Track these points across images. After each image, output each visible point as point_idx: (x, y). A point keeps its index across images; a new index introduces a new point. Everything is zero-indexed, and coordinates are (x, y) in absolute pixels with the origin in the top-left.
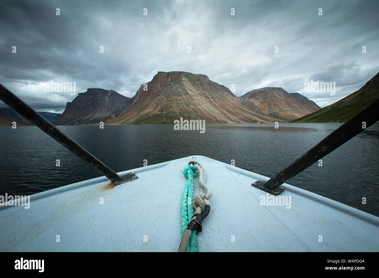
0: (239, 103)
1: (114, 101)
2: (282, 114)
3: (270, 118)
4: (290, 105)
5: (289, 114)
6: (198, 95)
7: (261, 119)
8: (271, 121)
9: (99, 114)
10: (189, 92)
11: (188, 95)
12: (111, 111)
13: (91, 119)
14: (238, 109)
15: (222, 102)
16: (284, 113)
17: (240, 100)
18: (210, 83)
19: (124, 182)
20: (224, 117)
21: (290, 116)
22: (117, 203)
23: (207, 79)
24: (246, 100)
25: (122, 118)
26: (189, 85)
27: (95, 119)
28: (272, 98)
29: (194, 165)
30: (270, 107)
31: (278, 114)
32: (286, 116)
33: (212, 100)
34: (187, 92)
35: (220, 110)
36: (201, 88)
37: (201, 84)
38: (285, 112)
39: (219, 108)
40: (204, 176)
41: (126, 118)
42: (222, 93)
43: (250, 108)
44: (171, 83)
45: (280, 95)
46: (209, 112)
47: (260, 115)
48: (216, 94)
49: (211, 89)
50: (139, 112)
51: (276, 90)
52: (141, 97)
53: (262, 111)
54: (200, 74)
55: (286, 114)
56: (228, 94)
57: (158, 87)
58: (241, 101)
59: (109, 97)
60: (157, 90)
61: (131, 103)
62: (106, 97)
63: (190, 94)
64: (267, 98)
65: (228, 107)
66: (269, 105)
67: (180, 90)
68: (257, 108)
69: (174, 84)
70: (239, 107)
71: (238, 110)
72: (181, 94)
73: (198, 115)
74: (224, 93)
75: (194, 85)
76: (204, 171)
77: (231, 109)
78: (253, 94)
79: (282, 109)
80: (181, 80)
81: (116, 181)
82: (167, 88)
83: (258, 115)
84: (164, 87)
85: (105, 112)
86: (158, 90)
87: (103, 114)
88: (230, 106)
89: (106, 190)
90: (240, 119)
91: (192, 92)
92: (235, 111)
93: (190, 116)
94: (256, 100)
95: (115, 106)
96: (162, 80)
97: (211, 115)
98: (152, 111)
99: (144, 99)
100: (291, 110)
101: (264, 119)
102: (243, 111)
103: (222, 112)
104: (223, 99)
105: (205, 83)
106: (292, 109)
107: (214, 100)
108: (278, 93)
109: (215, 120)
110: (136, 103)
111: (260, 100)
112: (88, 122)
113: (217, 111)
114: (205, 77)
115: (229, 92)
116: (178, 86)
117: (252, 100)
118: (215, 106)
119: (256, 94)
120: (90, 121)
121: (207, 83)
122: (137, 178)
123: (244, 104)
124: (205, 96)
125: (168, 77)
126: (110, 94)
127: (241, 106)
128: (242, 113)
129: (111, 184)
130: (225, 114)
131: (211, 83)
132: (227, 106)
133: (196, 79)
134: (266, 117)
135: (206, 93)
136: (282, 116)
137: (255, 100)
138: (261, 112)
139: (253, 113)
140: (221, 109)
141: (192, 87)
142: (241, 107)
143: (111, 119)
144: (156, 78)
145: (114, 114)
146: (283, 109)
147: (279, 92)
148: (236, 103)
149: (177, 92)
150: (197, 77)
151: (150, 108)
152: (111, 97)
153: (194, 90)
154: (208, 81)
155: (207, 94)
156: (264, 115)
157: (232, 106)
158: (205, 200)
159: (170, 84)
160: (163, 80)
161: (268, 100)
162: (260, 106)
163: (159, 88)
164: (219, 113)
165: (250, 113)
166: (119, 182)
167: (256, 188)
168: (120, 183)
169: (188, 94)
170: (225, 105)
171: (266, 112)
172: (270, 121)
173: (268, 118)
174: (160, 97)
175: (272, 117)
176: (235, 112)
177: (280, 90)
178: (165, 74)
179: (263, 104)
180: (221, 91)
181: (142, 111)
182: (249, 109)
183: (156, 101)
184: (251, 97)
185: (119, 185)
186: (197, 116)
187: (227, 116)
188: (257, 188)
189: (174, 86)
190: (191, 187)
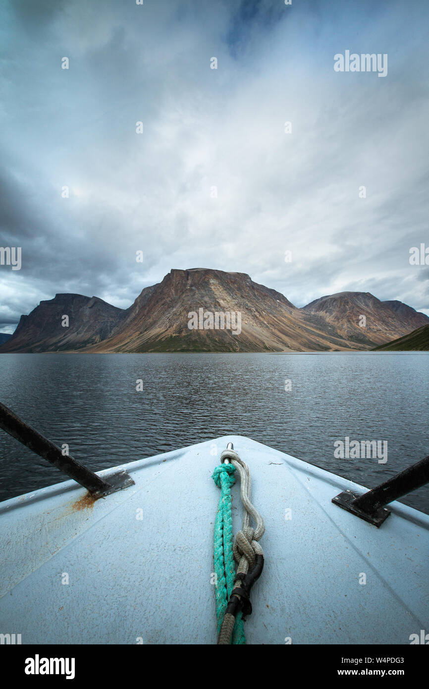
0: (300, 319)
1: (98, 313)
2: (371, 336)
3: (351, 342)
4: (384, 321)
5: (382, 337)
6: (236, 307)
7: (335, 344)
8: (352, 347)
9: (74, 334)
10: (221, 302)
11: (219, 307)
12: (93, 331)
13: (61, 343)
14: (299, 328)
15: (273, 317)
16: (374, 334)
17: (302, 313)
18: (253, 287)
19: (110, 493)
20: (276, 341)
21: (384, 340)
22: (101, 543)
23: (248, 280)
24: (313, 313)
25: (114, 342)
26: (221, 290)
27: (67, 342)
28: (354, 310)
29: (230, 462)
30: (351, 324)
31: (363, 335)
32: (376, 339)
33: (256, 313)
34: (218, 302)
35: (270, 330)
36: (239, 295)
37: (239, 289)
38: (375, 332)
39: (267, 327)
40: (248, 484)
41: (121, 341)
42: (272, 303)
43: (318, 326)
44: (193, 288)
45: (367, 306)
46: (253, 333)
47: (335, 338)
48: (262, 303)
49: (255, 295)
50: (141, 333)
51: (361, 297)
52: (143, 308)
53: (338, 331)
54: (238, 273)
55: (378, 337)
56: (282, 303)
57: (171, 294)
58: (303, 315)
59: (90, 308)
60: (169, 299)
61: (125, 317)
62: (85, 307)
63: (222, 305)
64: (345, 311)
65: (283, 324)
66: (349, 321)
67: (206, 299)
68: (330, 327)
69: (198, 289)
70: (301, 326)
71: (299, 331)
72: (209, 305)
73: (236, 339)
74: (275, 303)
75: (228, 290)
76: (248, 474)
77: (287, 329)
78: (323, 303)
79: (370, 328)
80: (207, 283)
81: (96, 490)
82: (186, 296)
83: (330, 338)
84: (182, 295)
85: (83, 332)
86: (171, 298)
87: (80, 336)
88: (284, 324)
89: (79, 509)
90: (302, 345)
91: (225, 301)
92: (294, 331)
93: (223, 340)
94: (328, 314)
95: (99, 322)
96: (177, 283)
97: (256, 338)
98: (164, 332)
99: (149, 312)
100: (386, 330)
101: (340, 345)
102: (307, 330)
103: (273, 334)
104: (274, 312)
105: (245, 286)
106: (387, 327)
107: (260, 315)
108: (365, 302)
109: (263, 346)
110: (135, 319)
111: (334, 314)
112: (57, 348)
113: (265, 331)
114: (245, 277)
115: (284, 300)
116: (203, 292)
117: (322, 313)
118: (261, 323)
119: (328, 304)
120: (60, 346)
121: (249, 286)
122: (133, 483)
123: (309, 319)
124: (246, 309)
125: (188, 278)
126: (91, 303)
127: (304, 323)
128: (305, 334)
129: (88, 496)
130: (278, 336)
131: (255, 287)
132: (280, 323)
133: (231, 282)
134: (344, 341)
135: (247, 302)
136: (371, 340)
137: (326, 313)
138: (337, 333)
139: (323, 334)
140: (271, 328)
141: (225, 294)
142: (304, 326)
143: (93, 344)
144: (168, 278)
145: (99, 336)
146: (372, 327)
147: (366, 299)
148: (295, 318)
149: (202, 303)
150: (232, 277)
151: (160, 327)
152: (94, 307)
153: (229, 298)
154: (249, 284)
155: (249, 304)
156: (341, 337)
157: (289, 323)
158: (255, 542)
159: (191, 290)
160: (179, 283)
161: (347, 313)
162: (334, 323)
163: (173, 295)
164: (268, 334)
165: (319, 334)
166: (101, 492)
167: (341, 507)
168: (104, 495)
169: (220, 305)
170: (279, 322)
171: (344, 333)
172: (350, 348)
173: (347, 343)
174: (174, 310)
175: (354, 341)
176: (294, 333)
177: (367, 296)
178: (183, 274)
179: (340, 320)
180: (271, 300)
181: (146, 330)
182: (317, 328)
183: (170, 316)
184: (320, 308)
185: (101, 499)
186: (234, 340)
187: (282, 339)
188: (343, 508)
189: (197, 292)
190: (227, 511)
